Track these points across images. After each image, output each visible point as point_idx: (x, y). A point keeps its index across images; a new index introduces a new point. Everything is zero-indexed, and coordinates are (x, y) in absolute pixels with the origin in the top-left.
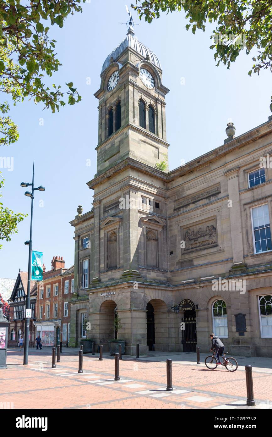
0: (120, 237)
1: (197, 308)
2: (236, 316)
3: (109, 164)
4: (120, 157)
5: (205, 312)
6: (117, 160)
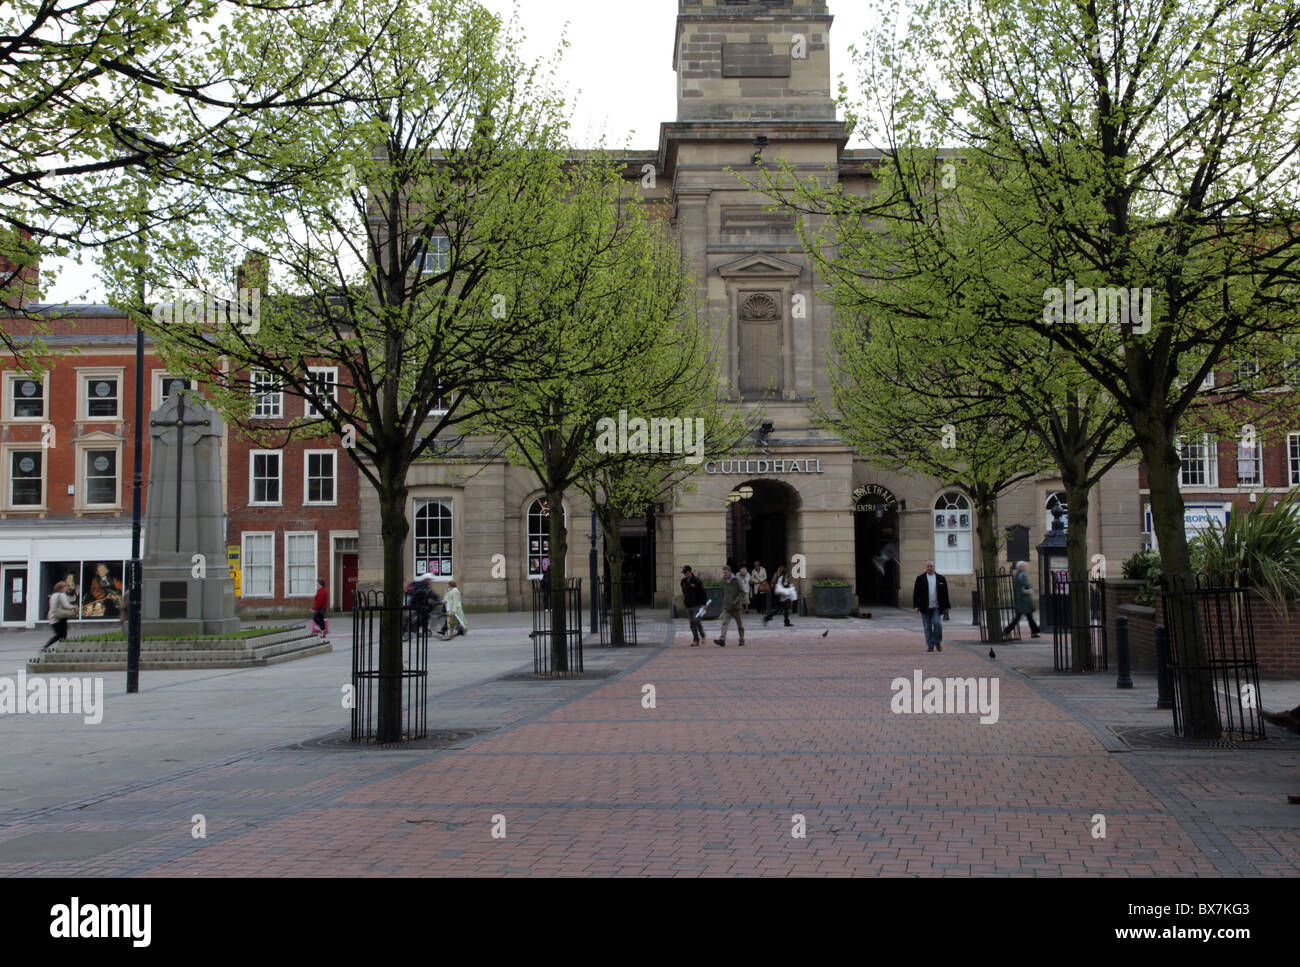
1: (904, 508)
2: (1008, 529)
3: (744, 95)
4: (791, 93)
5: (924, 517)
6: (779, 96)
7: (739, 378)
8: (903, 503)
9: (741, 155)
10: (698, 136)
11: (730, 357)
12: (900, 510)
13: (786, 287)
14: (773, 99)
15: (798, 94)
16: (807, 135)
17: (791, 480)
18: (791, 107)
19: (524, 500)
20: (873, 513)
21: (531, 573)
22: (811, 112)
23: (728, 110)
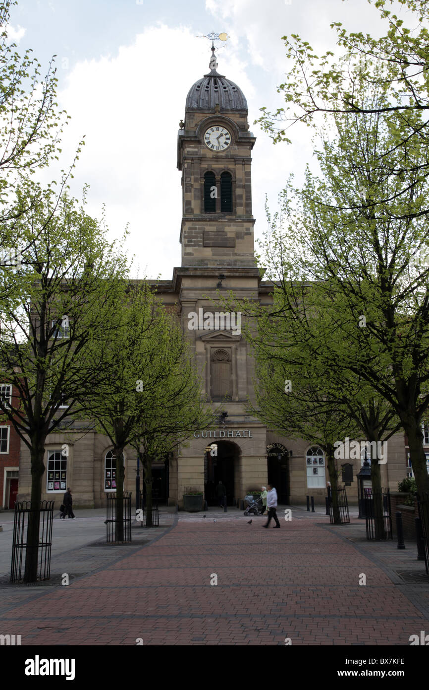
0: (239, 362)
1: (292, 455)
2: (342, 466)
3: (213, 255)
4: (236, 254)
5: (301, 460)
6: (230, 256)
7: (211, 390)
8: (291, 452)
9: (212, 283)
10: (191, 274)
11: (207, 380)
12: (289, 456)
13: (233, 346)
14: (227, 257)
15: (239, 255)
16: (243, 274)
17: (236, 441)
18: (236, 261)
19: (104, 451)
20: (276, 457)
21: (106, 488)
22: (245, 264)
23: (206, 262)
